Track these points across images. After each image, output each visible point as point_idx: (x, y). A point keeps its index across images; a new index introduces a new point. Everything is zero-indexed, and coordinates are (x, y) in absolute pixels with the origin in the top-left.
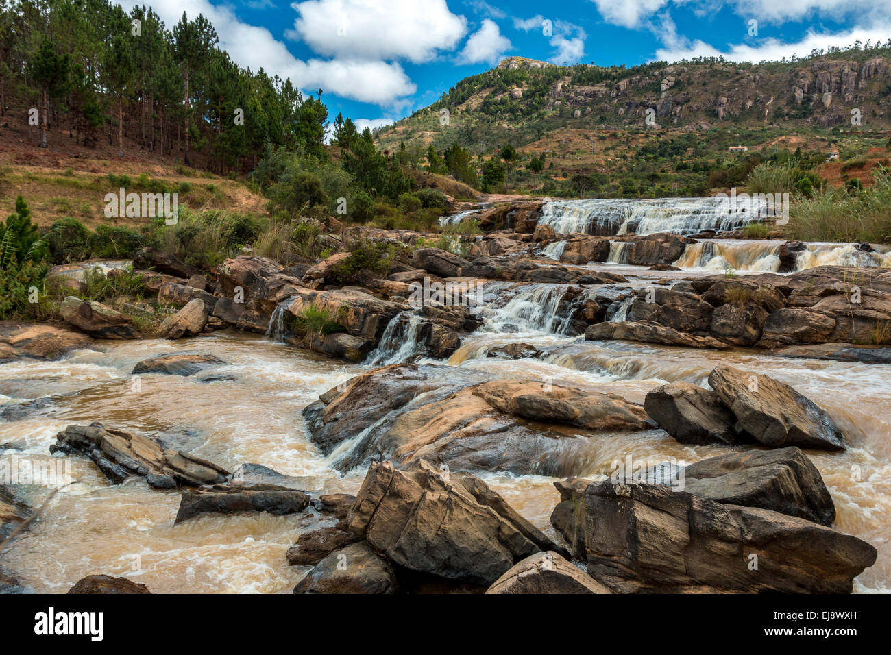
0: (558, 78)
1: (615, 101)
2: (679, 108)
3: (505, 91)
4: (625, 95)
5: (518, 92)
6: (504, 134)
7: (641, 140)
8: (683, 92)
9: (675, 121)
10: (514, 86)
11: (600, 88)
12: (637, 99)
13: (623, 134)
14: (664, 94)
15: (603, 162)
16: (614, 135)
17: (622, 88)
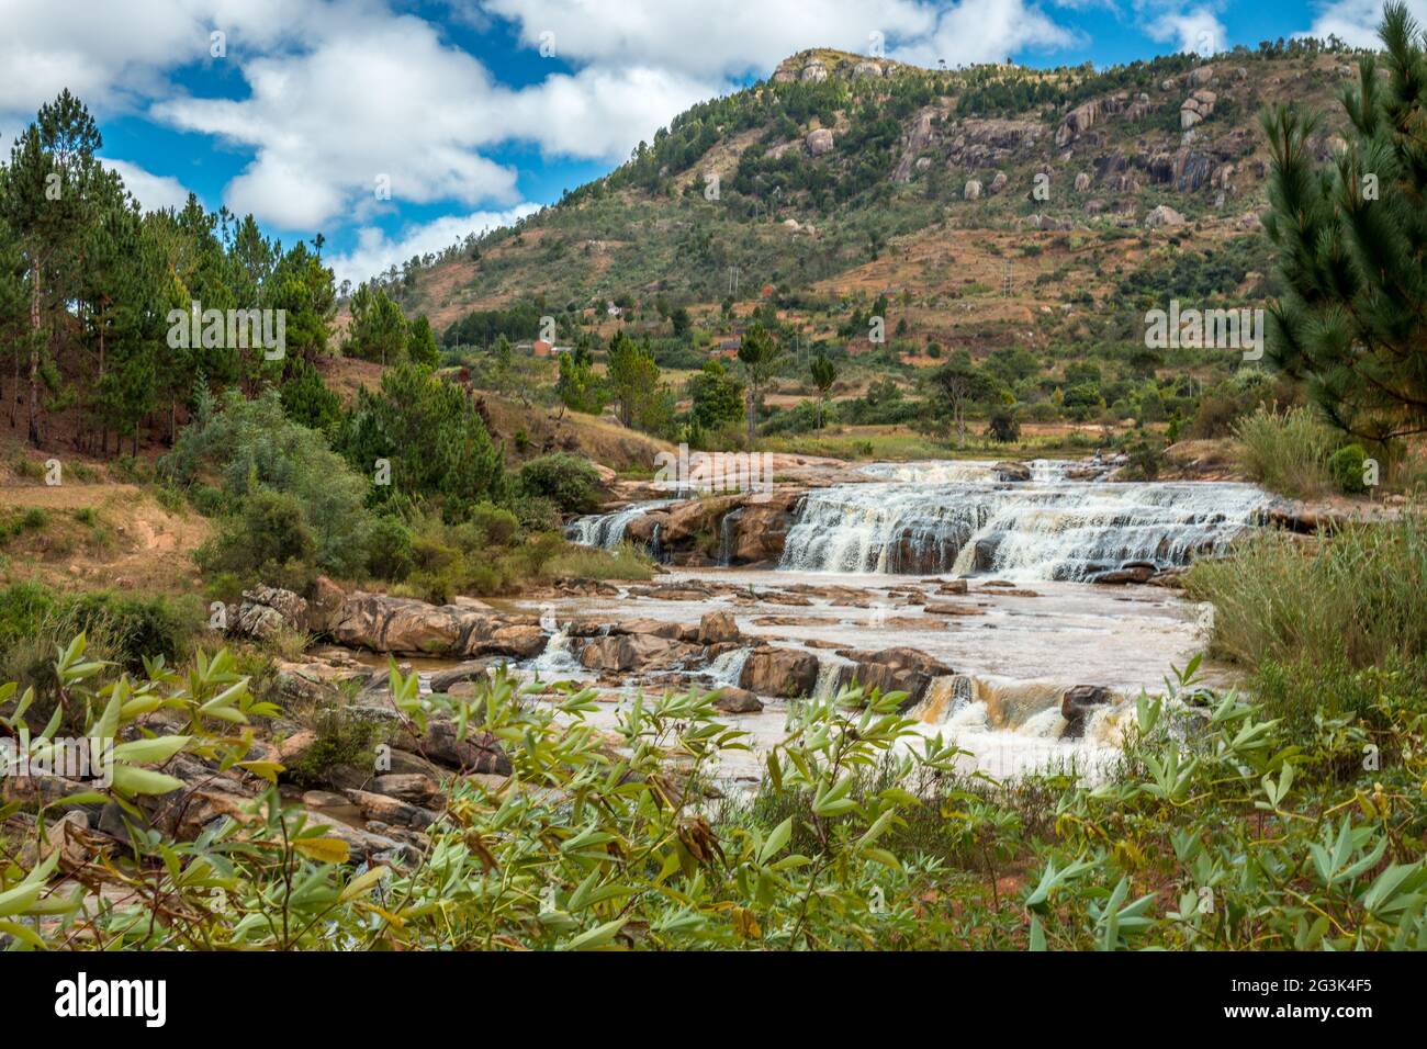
0: (923, 100)
1: (1068, 155)
2: (1229, 169)
3: (791, 137)
4: (1092, 139)
5: (822, 136)
6: (789, 244)
7: (1129, 255)
8: (1238, 130)
9: (1220, 202)
10: (815, 124)
11: (1029, 125)
12: (1121, 149)
13: (1086, 240)
14: (1189, 136)
15: (1030, 317)
16: (1062, 244)
17: (1083, 124)
